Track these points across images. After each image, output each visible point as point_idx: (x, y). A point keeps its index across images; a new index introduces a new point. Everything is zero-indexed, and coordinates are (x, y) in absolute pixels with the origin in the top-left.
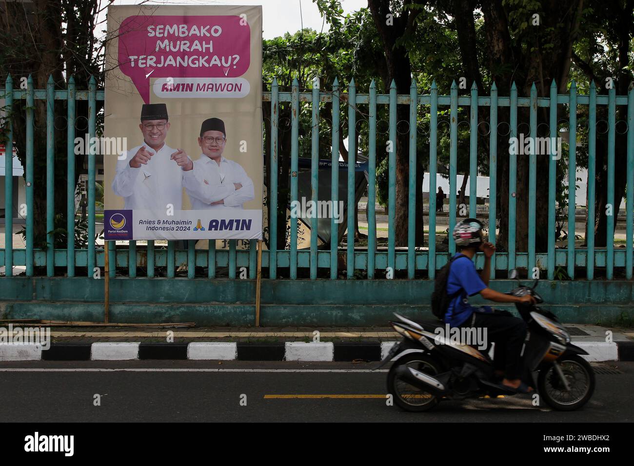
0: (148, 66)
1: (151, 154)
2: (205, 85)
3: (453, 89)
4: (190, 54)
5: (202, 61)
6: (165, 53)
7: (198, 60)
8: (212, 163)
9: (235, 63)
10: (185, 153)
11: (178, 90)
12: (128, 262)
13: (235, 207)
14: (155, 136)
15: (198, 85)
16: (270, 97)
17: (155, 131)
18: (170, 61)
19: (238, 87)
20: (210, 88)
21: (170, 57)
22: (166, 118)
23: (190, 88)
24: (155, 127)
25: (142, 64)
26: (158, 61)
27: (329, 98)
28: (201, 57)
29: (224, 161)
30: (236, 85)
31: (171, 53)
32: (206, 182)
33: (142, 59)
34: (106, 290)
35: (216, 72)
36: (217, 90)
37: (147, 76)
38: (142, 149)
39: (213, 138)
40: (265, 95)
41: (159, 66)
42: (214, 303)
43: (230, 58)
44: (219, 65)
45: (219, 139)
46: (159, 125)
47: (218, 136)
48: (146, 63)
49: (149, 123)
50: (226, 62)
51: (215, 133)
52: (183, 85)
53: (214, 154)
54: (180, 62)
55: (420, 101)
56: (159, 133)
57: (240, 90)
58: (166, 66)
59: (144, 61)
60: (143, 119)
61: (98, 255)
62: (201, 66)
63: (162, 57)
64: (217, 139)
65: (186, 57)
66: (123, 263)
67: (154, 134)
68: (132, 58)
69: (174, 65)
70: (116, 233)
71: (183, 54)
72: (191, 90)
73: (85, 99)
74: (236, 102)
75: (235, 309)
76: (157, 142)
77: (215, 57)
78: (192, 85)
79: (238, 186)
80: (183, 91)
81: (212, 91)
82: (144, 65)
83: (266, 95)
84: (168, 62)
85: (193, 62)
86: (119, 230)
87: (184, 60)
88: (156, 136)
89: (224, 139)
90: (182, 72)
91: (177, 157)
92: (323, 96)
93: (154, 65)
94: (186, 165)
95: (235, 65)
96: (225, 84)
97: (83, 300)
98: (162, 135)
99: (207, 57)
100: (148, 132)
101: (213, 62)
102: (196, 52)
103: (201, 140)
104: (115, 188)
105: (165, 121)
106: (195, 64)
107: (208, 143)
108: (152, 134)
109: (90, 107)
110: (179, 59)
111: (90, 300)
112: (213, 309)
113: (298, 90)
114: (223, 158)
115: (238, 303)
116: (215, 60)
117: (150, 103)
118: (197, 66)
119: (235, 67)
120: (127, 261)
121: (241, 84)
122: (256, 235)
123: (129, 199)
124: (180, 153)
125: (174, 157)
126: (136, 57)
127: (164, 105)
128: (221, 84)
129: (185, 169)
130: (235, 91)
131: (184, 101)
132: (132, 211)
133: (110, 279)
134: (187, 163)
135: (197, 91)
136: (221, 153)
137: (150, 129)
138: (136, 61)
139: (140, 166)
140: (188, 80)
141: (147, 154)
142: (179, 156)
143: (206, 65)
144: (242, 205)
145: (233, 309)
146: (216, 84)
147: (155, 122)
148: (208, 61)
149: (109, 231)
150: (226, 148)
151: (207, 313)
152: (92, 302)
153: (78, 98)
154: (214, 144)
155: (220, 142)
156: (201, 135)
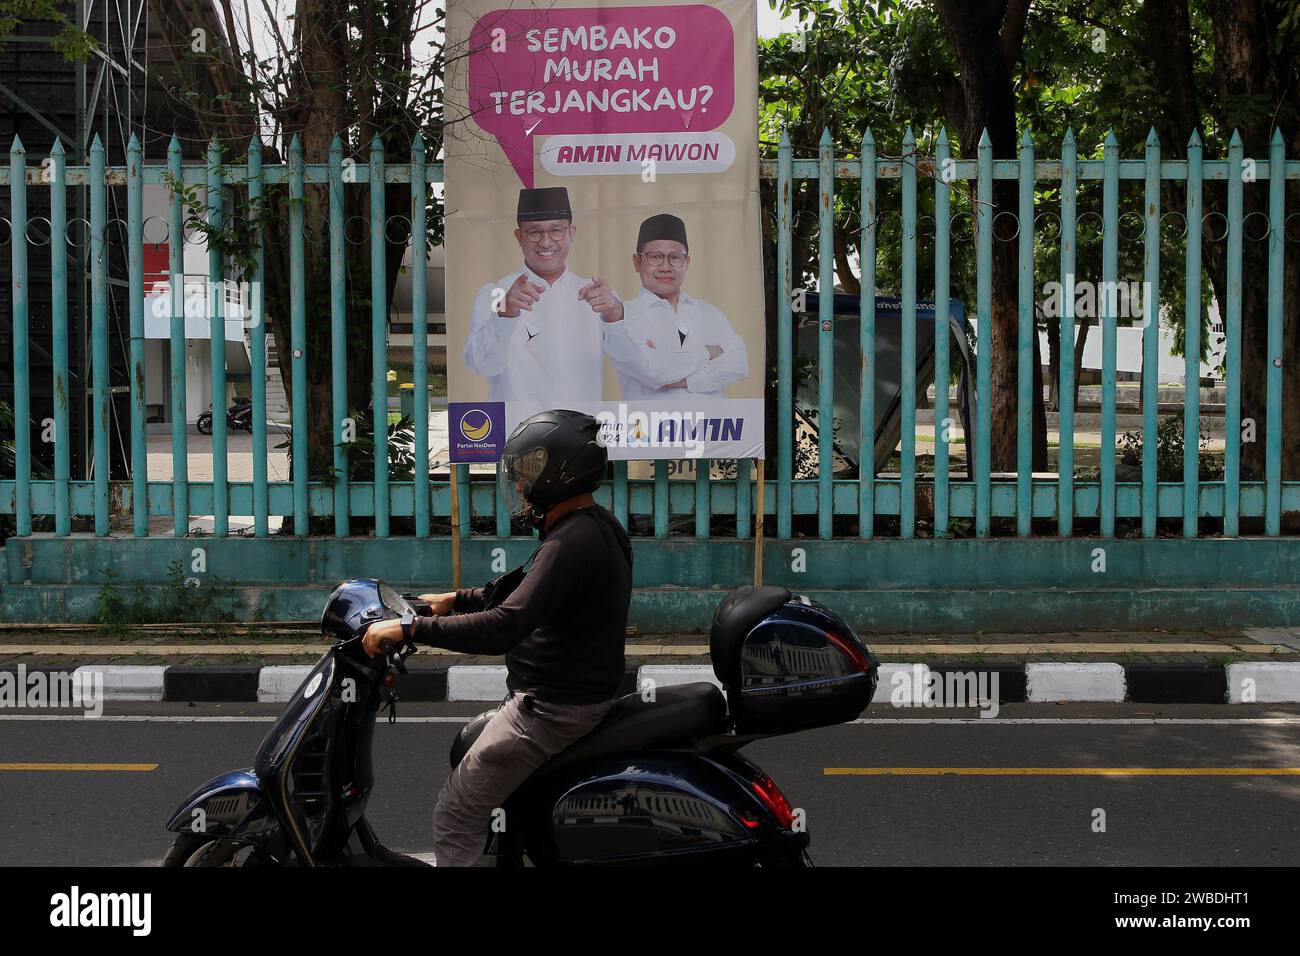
0: (529, 111)
1: (540, 290)
2: (644, 147)
3: (1150, 146)
4: (613, 86)
5: (638, 100)
6: (561, 84)
7: (629, 97)
8: (662, 306)
9: (703, 101)
10: (607, 286)
11: (591, 160)
12: (495, 506)
13: (709, 393)
14: (545, 254)
15: (631, 148)
16: (775, 169)
17: (547, 242)
18: (574, 100)
19: (711, 151)
20: (655, 154)
21: (574, 93)
22: (569, 217)
23: (614, 154)
24: (547, 234)
25: (518, 107)
26: (549, 102)
27: (895, 170)
28: (635, 91)
29: (686, 301)
30: (708, 146)
31: (574, 84)
32: (651, 345)
33: (518, 98)
34: (455, 562)
35: (668, 121)
36: (668, 158)
37: (528, 132)
38: (522, 280)
39: (662, 256)
40: (765, 166)
41: (551, 110)
42: (667, 587)
43: (694, 92)
44: (673, 107)
45: (674, 258)
46: (554, 230)
47: (672, 250)
48: (524, 106)
49: (534, 227)
50: (687, 100)
51: (666, 246)
52: (601, 149)
53: (665, 288)
54: (593, 104)
55: (1082, 173)
56: (555, 247)
57: (714, 157)
58: (565, 110)
59: (522, 102)
60: (521, 219)
61: (435, 494)
62: (635, 109)
63: (558, 93)
64: (672, 256)
65: (606, 92)
66: (484, 509)
67: (545, 249)
68: (497, 96)
69: (582, 109)
70: (473, 449)
71: (599, 87)
72: (616, 159)
73: (404, 181)
74: (707, 181)
75: (712, 600)
76: (552, 265)
77: (664, 91)
78: (619, 148)
79: (715, 351)
80: (600, 160)
81: (659, 159)
82: (522, 111)
83: (768, 166)
84: (569, 103)
85: (619, 102)
86: (480, 443)
87: (600, 99)
88: (549, 253)
89: (686, 256)
90: (598, 122)
91: (591, 294)
92: (882, 165)
93: (543, 110)
94: (610, 309)
95: (704, 106)
96: (686, 145)
97: (408, 582)
98: (561, 251)
99: (647, 91)
100: (533, 245)
101: (659, 102)
102: (625, 81)
103: (639, 261)
104: (468, 358)
105: (565, 222)
106: (624, 105)
107: (653, 266)
108: (539, 249)
109: (416, 198)
110: (590, 96)
111: (422, 582)
112: (666, 600)
113: (831, 154)
114: (683, 296)
115: (716, 586)
116: (664, 98)
117: (535, 188)
118: (627, 109)
119: (704, 110)
120: (492, 504)
121: (717, 145)
122: (752, 451)
123: (496, 381)
124: (598, 285)
125: (585, 295)
126: (505, 94)
127: (563, 191)
128: (676, 146)
129: (607, 319)
130: (705, 158)
131: (601, 181)
132: (504, 403)
133: (462, 542)
134: (612, 306)
135: (629, 160)
136: (680, 285)
137: (536, 238)
138: (505, 102)
139: (518, 314)
140: (610, 139)
141: (532, 290)
142: (596, 292)
143: (647, 107)
144: (723, 391)
145: (709, 599)
146: (667, 146)
147: (546, 224)
148: (650, 100)
149: (459, 445)
150: (691, 275)
151: (655, 607)
152: (425, 586)
153: (390, 181)
154: (666, 267)
155: (676, 264)
156: (640, 248)
